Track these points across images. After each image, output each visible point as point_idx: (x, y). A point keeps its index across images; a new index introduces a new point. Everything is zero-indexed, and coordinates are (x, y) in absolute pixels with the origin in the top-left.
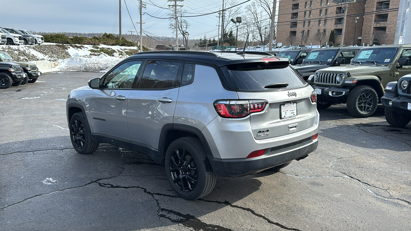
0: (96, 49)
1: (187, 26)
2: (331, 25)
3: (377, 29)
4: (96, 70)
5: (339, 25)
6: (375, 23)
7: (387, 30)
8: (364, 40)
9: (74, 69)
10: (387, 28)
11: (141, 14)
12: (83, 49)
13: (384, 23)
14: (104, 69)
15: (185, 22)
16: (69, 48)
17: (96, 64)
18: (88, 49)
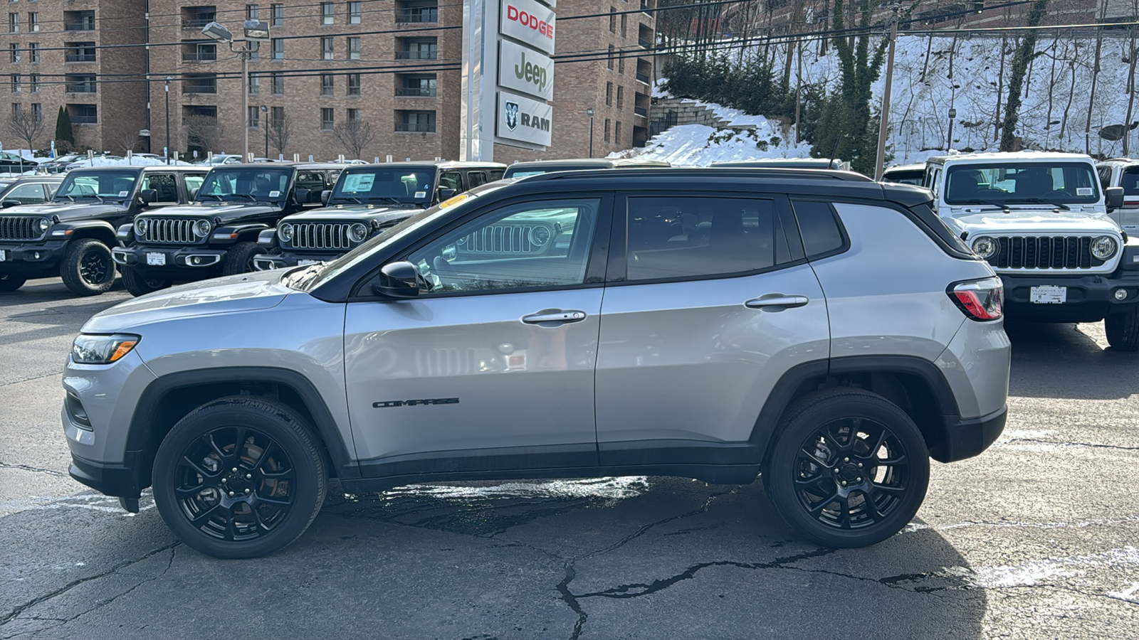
2: (56, 91)
3: (191, 110)
5: (81, 93)
6: (184, 94)
7: (219, 115)
8: (159, 138)
10: (218, 111)
13: (211, 96)
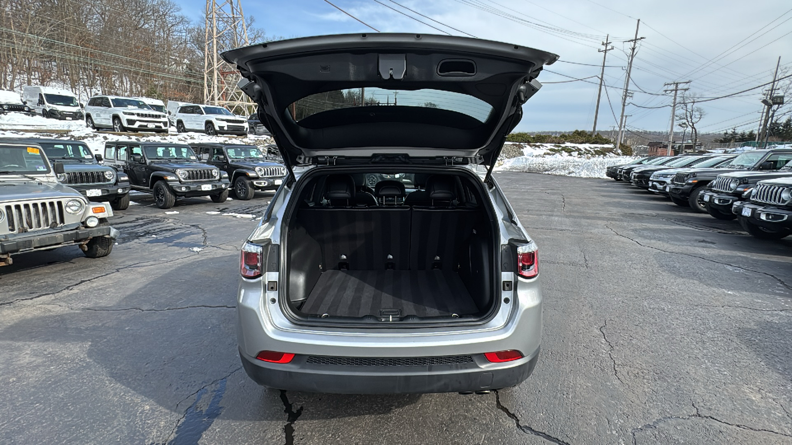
0: (556, 148)
1: (701, 115)
4: (540, 171)
9: (517, 169)
11: (624, 105)
12: (541, 148)
14: (549, 171)
15: (699, 110)
16: (526, 147)
17: (541, 164)
18: (547, 148)
